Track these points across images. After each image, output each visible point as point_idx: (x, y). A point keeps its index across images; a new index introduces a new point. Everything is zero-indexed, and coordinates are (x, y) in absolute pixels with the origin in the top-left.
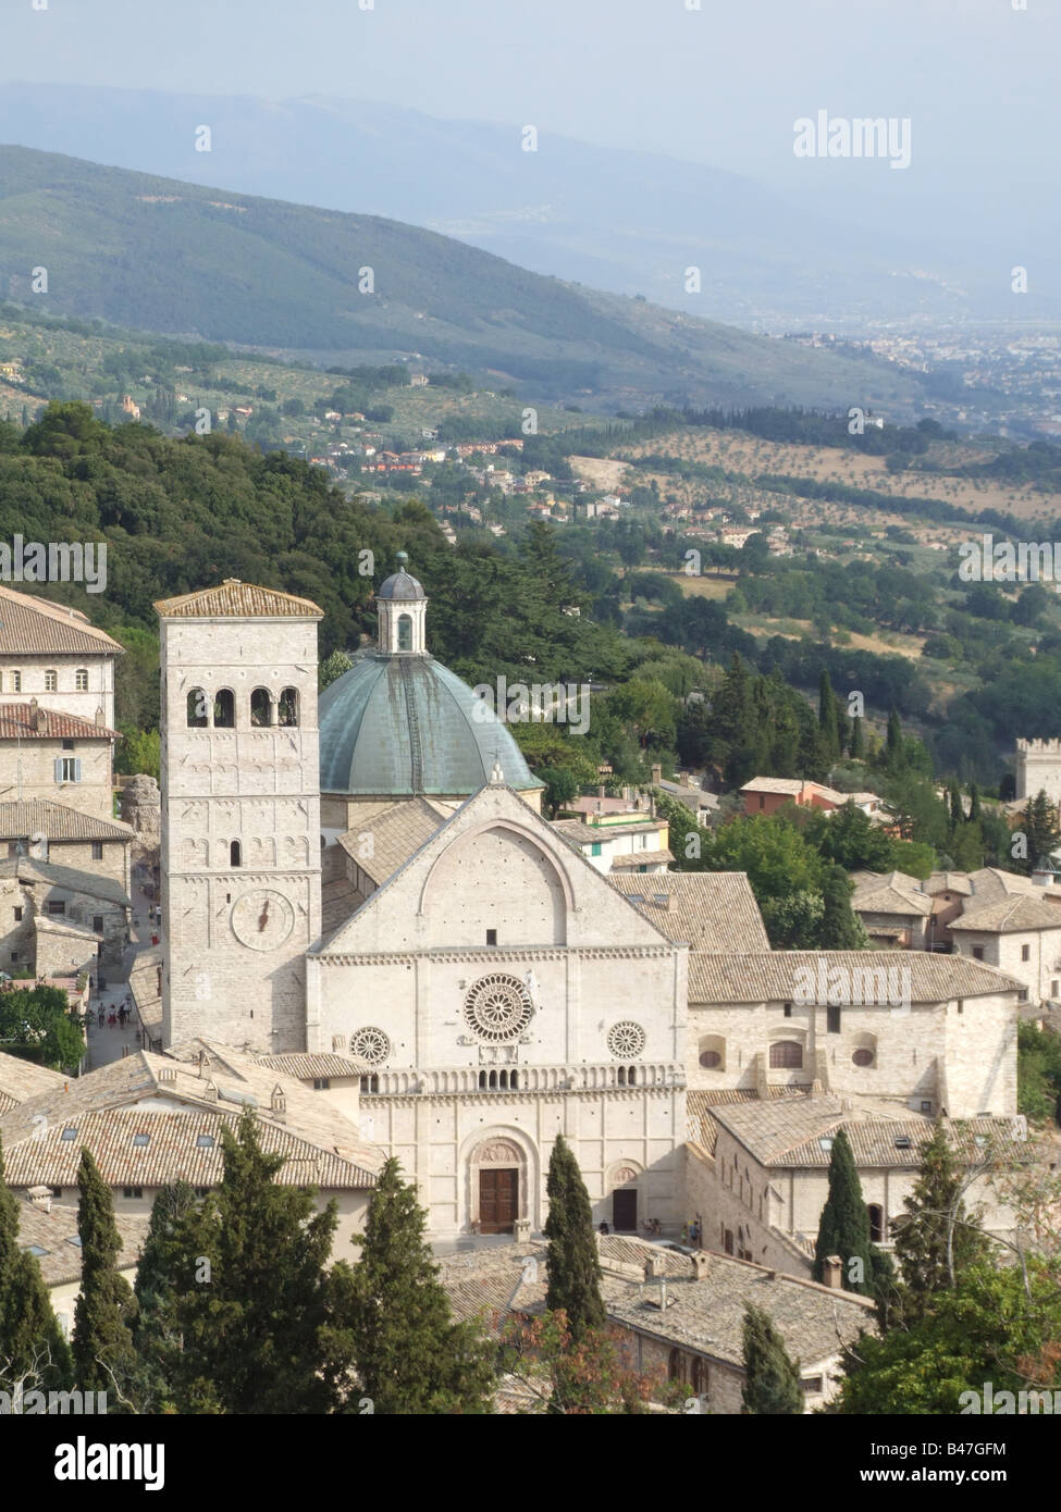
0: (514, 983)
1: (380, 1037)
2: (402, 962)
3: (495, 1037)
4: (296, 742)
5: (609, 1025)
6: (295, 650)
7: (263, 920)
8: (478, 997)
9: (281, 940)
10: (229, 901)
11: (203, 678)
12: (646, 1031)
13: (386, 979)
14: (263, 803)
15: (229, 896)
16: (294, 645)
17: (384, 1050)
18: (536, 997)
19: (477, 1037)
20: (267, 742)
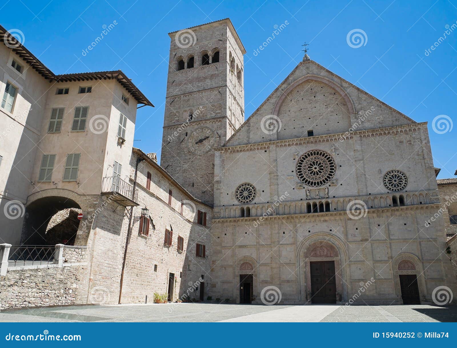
0: (324, 154)
1: (251, 188)
2: (261, 148)
3: (315, 185)
4: (218, 67)
5: (384, 173)
6: (218, 35)
7: (201, 141)
8: (304, 164)
9: (208, 150)
10: (186, 136)
11: (182, 52)
12: (407, 175)
13: (254, 158)
14: (203, 93)
15: (187, 133)
16: (218, 33)
17: (253, 195)
18: (337, 160)
19: (304, 185)
20: (206, 70)
